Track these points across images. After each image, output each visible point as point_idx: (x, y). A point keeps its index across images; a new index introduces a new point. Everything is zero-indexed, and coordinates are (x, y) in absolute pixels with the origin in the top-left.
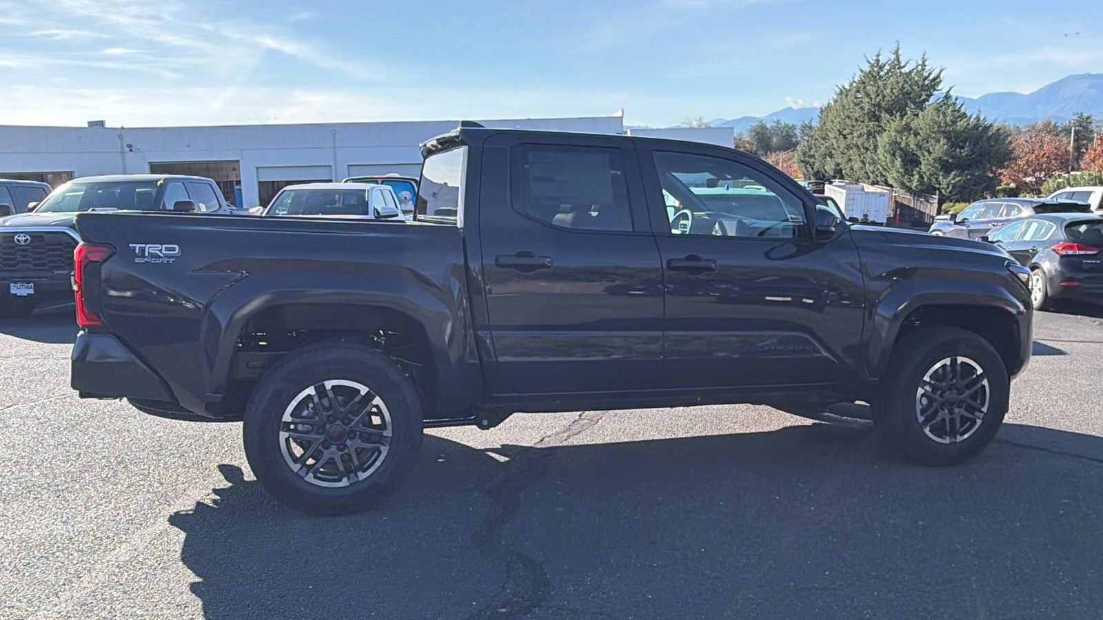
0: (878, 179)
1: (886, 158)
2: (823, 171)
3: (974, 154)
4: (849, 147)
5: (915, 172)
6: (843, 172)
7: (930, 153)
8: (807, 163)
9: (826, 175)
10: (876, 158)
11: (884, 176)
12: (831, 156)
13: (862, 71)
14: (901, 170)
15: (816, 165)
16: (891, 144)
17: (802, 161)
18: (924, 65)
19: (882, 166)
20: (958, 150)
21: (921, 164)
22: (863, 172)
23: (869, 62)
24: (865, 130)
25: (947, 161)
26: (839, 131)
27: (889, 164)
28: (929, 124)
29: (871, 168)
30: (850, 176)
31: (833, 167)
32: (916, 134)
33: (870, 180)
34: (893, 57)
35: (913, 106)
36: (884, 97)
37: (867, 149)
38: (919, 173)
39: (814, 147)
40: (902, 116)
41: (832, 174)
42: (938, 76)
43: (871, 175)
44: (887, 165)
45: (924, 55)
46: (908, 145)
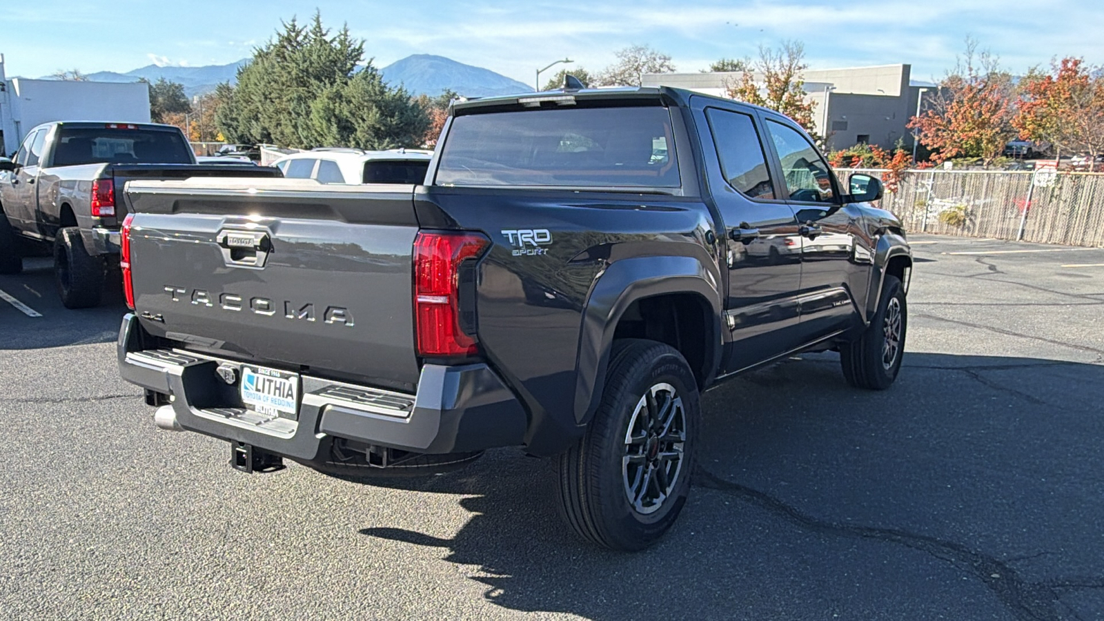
0: (312, 144)
1: (322, 124)
2: (248, 135)
3: (401, 122)
4: (277, 112)
5: (351, 139)
6: (273, 136)
7: (364, 120)
8: (230, 126)
9: (252, 139)
10: (310, 123)
11: (318, 142)
12: (257, 119)
13: (279, 35)
14: (337, 136)
15: (240, 129)
16: (325, 111)
17: (224, 124)
18: (346, 35)
19: (316, 131)
20: (389, 119)
21: (356, 130)
22: (295, 137)
23: (286, 27)
24: (295, 95)
25: (379, 129)
26: (264, 94)
27: (325, 130)
28: (360, 93)
29: (305, 133)
30: (280, 141)
31: (260, 131)
32: (349, 102)
33: (303, 145)
34: (315, 24)
35: (341, 74)
36: (311, 63)
37: (299, 114)
38: (354, 139)
39: (235, 110)
40: (331, 84)
41: (259, 138)
42: (360, 47)
43: (305, 141)
44: (322, 130)
45: (346, 25)
46: (341, 112)
